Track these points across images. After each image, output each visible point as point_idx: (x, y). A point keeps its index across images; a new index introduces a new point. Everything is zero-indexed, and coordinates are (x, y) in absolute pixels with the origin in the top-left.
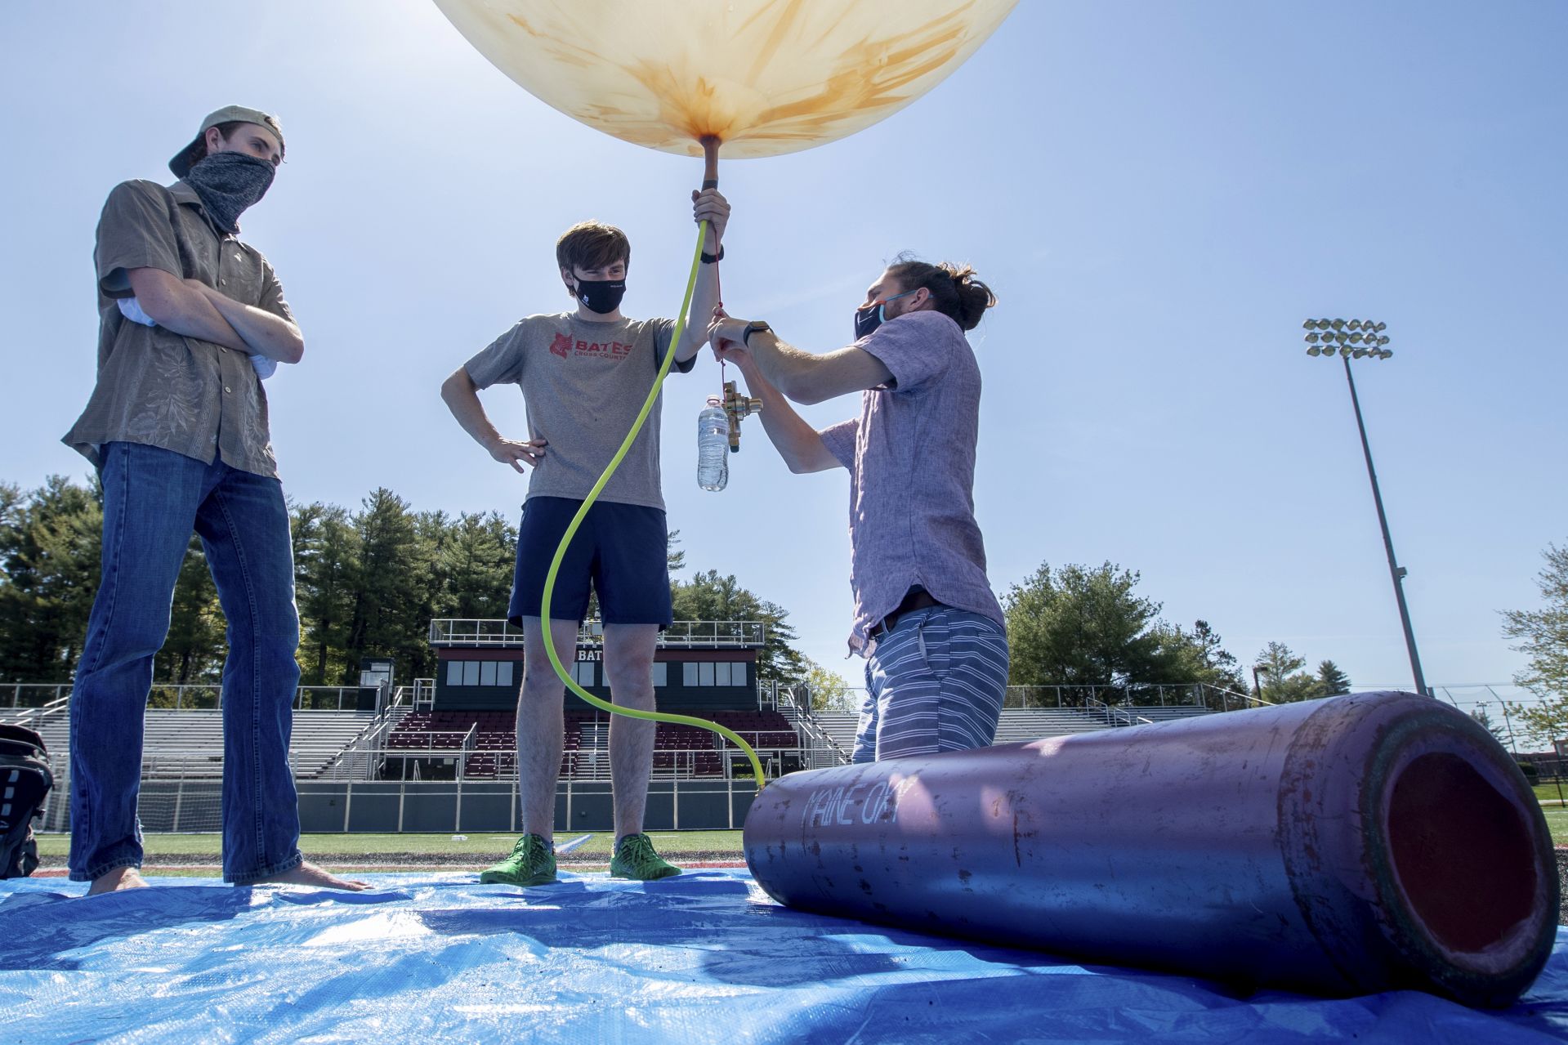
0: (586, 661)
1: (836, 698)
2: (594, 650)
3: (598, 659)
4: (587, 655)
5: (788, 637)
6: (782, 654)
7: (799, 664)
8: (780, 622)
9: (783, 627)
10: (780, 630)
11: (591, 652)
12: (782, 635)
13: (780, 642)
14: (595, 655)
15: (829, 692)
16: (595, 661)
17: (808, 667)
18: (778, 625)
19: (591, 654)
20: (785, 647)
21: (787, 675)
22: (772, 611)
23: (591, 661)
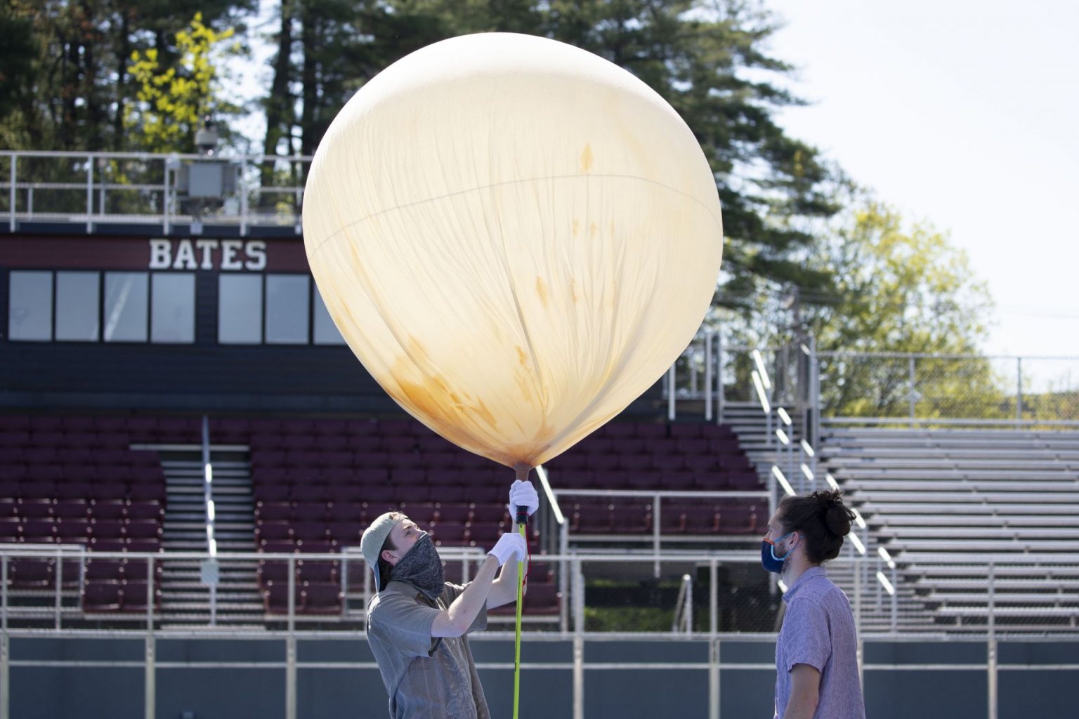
0: (171, 270)
1: (929, 300)
2: (194, 239)
3: (207, 264)
4: (174, 254)
5: (784, 97)
6: (762, 153)
7: (817, 188)
8: (758, 47)
9: (770, 64)
10: (755, 75)
11: (185, 245)
12: (765, 91)
13: (758, 116)
14: (198, 254)
15: (908, 279)
16: (198, 272)
17: (843, 198)
18: (752, 59)
19: (186, 253)
20: (773, 133)
21: (775, 222)
22: (732, 13)
23: (185, 270)
